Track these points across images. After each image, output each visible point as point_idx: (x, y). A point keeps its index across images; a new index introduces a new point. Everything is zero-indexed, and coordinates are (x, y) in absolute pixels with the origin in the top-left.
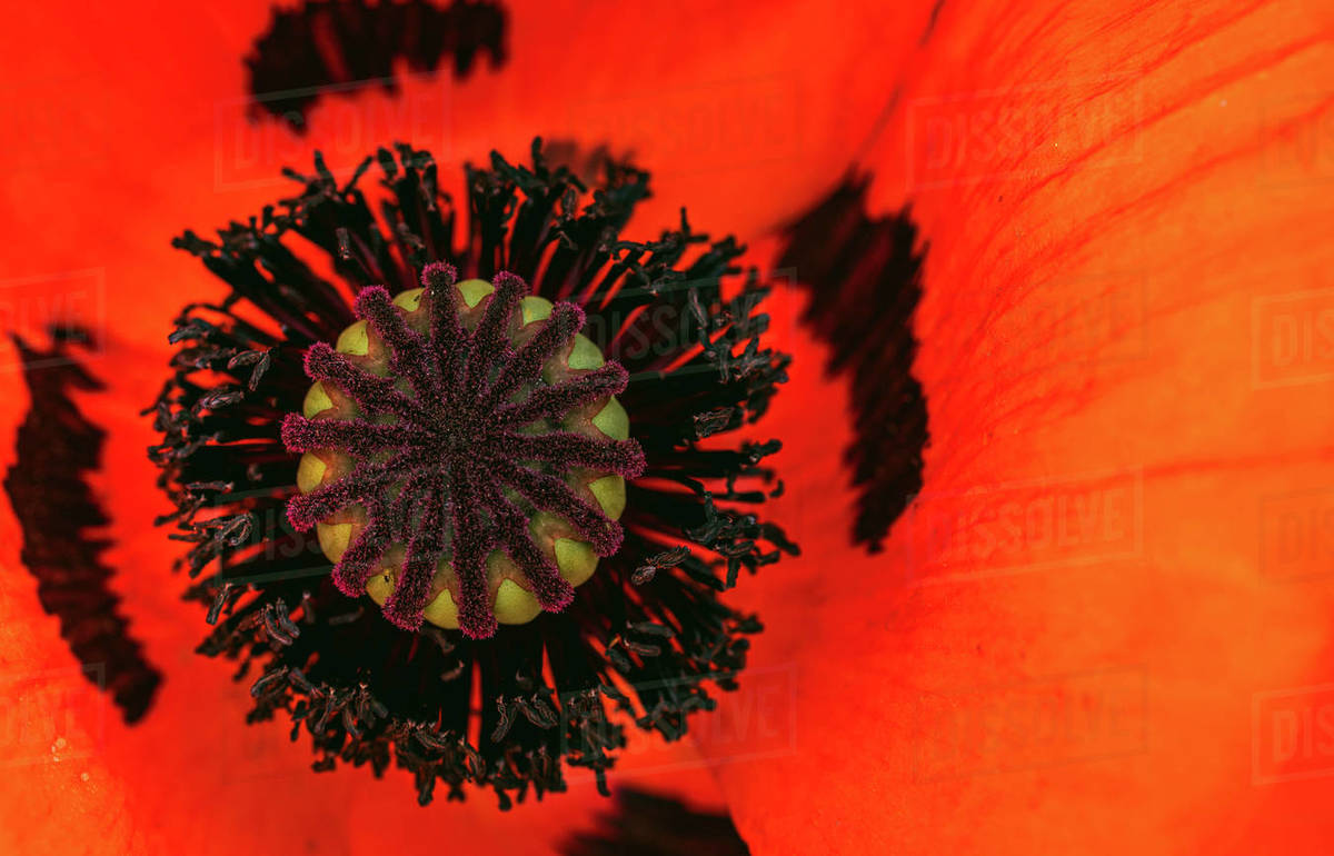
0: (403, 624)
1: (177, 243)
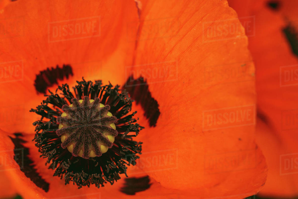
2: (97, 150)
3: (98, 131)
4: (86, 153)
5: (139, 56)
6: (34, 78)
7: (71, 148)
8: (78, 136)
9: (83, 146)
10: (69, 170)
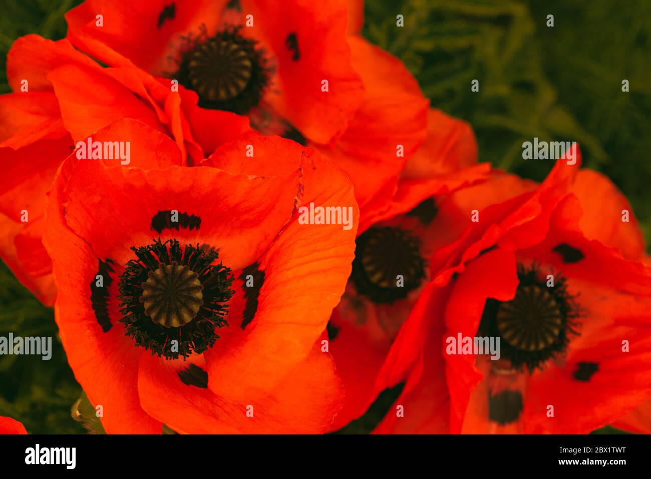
0: (155, 322)
1: (131, 248)
2: (168, 321)
3: (179, 304)
4: (158, 317)
5: (273, 250)
6: (156, 213)
7: (147, 305)
8: (159, 299)
9: (157, 310)
10: (135, 324)
